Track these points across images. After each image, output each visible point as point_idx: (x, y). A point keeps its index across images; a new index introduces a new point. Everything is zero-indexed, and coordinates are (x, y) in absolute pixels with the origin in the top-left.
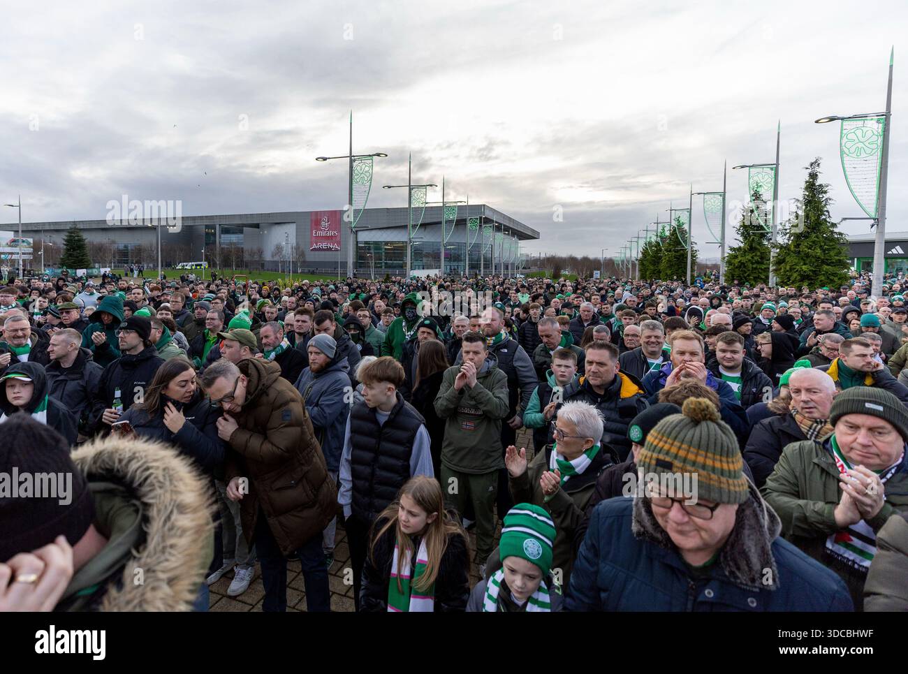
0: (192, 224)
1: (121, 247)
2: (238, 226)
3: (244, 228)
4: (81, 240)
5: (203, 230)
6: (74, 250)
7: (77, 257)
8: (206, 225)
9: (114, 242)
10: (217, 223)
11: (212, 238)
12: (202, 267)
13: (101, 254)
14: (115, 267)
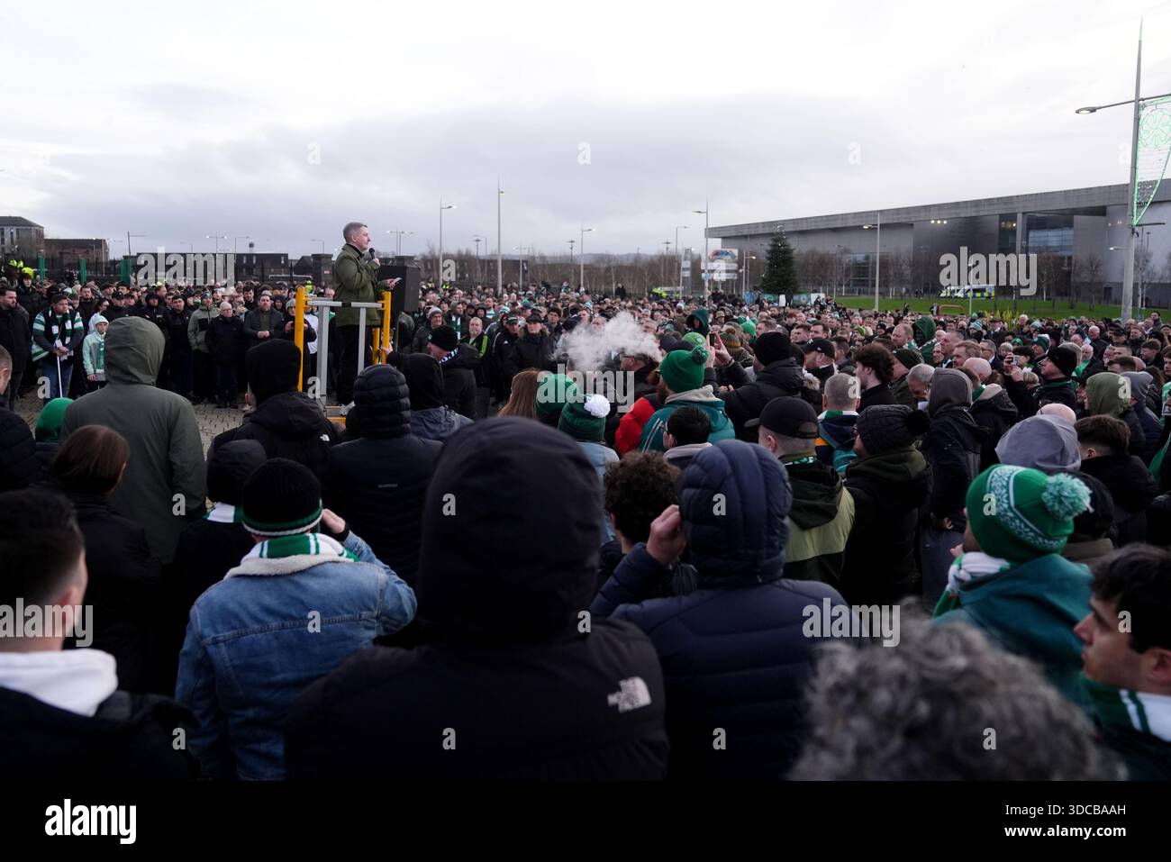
0: (973, 215)
1: (860, 257)
2: (1062, 212)
3: (1075, 217)
4: (788, 251)
5: (995, 224)
6: (779, 266)
7: (782, 277)
8: (1001, 215)
9: (846, 251)
10: (1019, 210)
11: (1011, 237)
12: (986, 294)
13: (821, 271)
14: (847, 292)
